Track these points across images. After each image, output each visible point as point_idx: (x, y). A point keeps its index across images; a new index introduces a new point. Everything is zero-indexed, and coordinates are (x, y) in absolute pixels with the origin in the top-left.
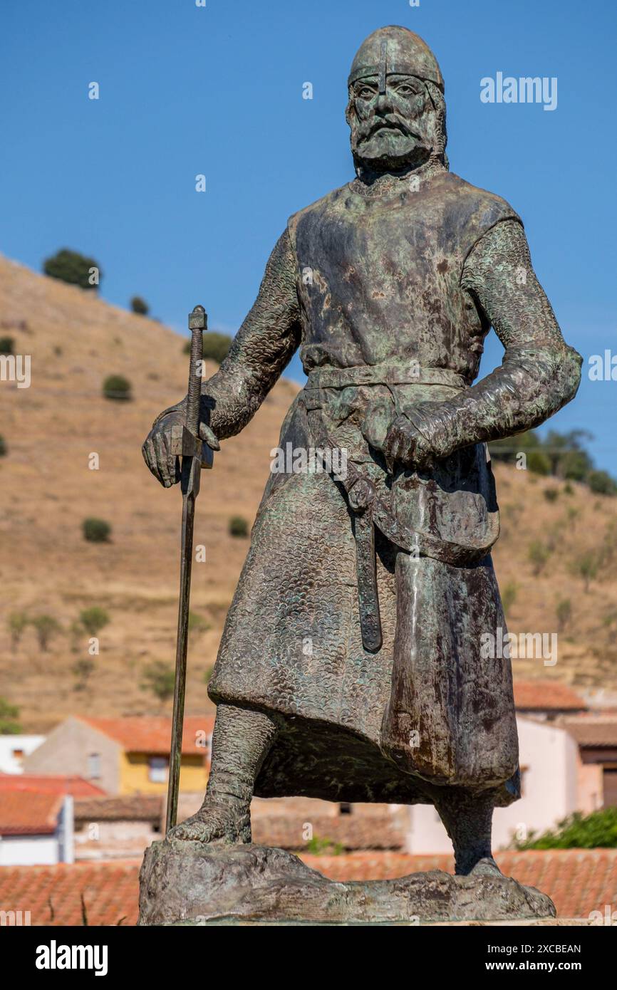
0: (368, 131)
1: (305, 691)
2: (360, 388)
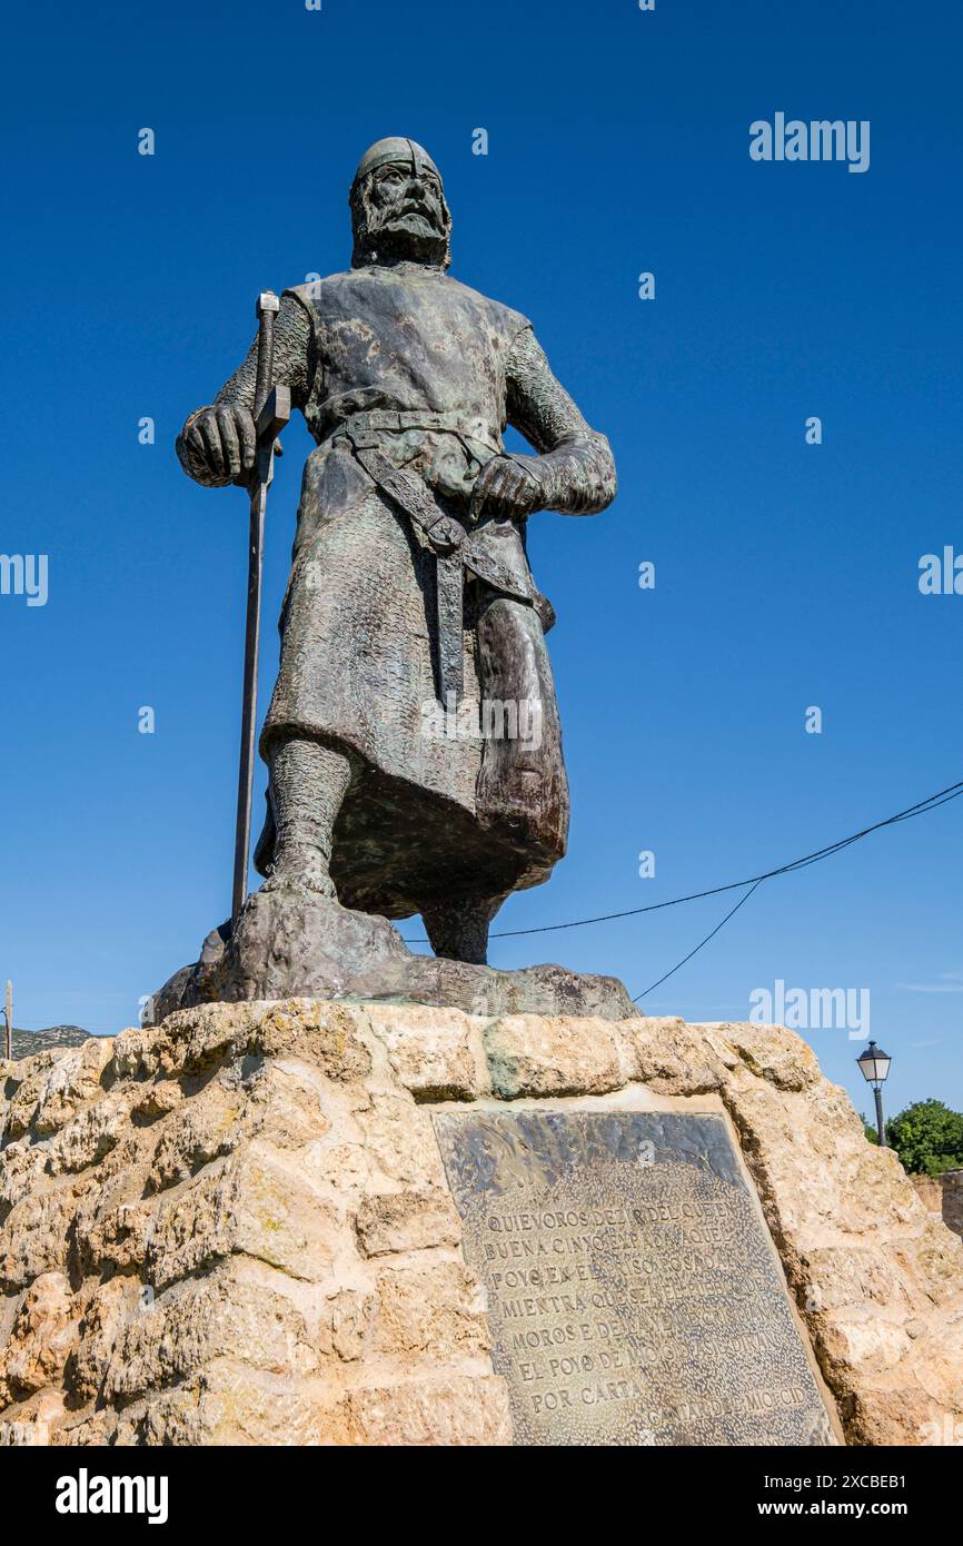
0: (400, 210)
1: (383, 742)
2: (427, 432)
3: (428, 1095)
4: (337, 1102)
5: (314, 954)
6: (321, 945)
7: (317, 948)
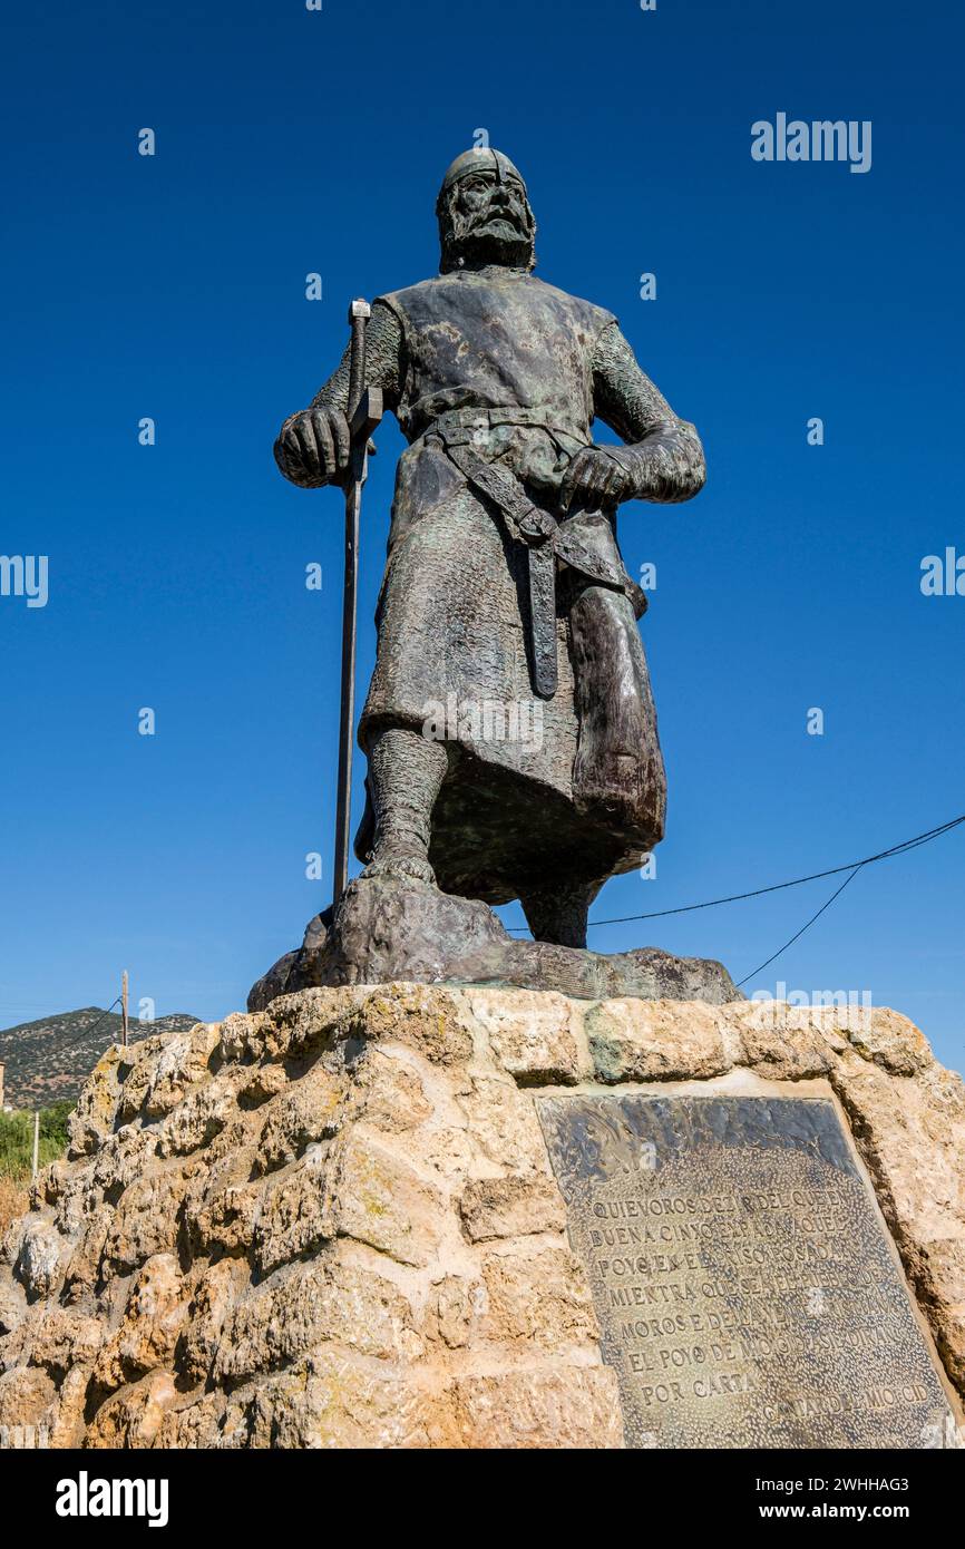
0: (486, 217)
2: (516, 427)
3: (530, 1079)
4: (439, 1086)
5: (414, 939)
6: (420, 930)
7: (416, 933)
